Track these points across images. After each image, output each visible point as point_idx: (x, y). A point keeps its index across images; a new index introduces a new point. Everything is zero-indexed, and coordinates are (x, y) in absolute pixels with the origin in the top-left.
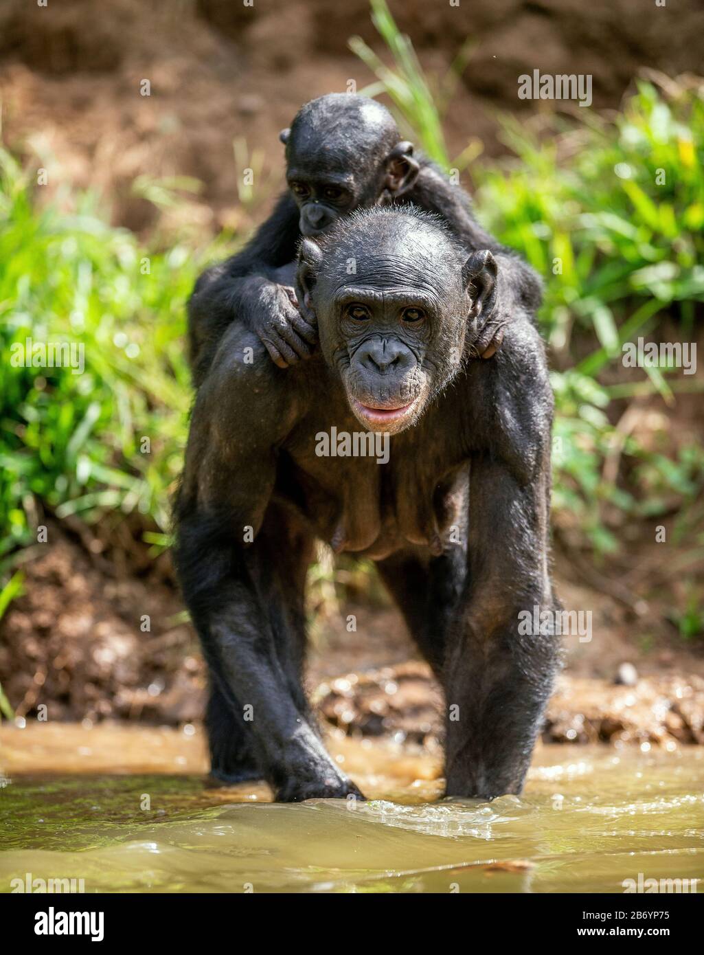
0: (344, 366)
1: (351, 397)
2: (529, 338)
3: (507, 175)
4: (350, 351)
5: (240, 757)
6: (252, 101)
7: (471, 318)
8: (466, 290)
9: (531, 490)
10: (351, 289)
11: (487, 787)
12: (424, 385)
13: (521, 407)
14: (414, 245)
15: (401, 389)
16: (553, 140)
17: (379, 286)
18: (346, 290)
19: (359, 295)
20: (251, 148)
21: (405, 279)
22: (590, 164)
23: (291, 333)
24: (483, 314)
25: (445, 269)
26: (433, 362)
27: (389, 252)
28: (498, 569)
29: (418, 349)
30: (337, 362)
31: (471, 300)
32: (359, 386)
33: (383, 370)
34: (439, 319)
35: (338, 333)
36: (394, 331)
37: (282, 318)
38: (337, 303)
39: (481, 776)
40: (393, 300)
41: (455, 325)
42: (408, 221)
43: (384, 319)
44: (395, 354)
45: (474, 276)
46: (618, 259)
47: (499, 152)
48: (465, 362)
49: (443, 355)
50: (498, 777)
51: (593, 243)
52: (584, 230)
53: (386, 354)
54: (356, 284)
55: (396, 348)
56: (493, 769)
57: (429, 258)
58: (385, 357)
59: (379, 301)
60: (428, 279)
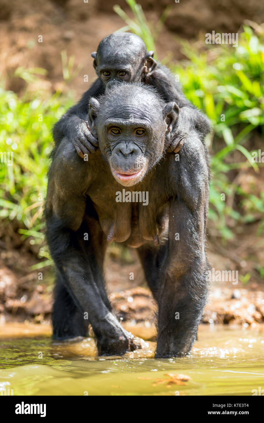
0: (109, 155)
1: (112, 169)
2: (197, 145)
3: (184, 68)
4: (112, 148)
5: (66, 330)
6: (69, 34)
7: (167, 133)
8: (165, 120)
9: (196, 214)
10: (111, 120)
11: (174, 347)
12: (145, 163)
13: (192, 176)
14: (140, 100)
15: (134, 165)
16: (206, 52)
17: (124, 118)
18: (109, 120)
19: (115, 123)
20: (69, 55)
21: (136, 115)
22: (222, 63)
23: (86, 141)
24: (173, 130)
25: (155, 110)
26: (149, 152)
27: (129, 103)
28: (181, 249)
29: (142, 147)
30: (106, 153)
31: (167, 125)
32: (116, 164)
33: (126, 157)
34: (152, 133)
35: (106, 140)
36: (132, 139)
37: (82, 134)
38: (105, 126)
39: (171, 343)
40: (131, 125)
41: (159, 136)
42: (138, 89)
43: (127, 133)
44: (132, 150)
45: (168, 114)
46: (234, 106)
47: (181, 58)
48: (164, 153)
49: (153, 150)
50: (179, 343)
51: (223, 99)
52: (219, 93)
53: (128, 150)
54: (114, 118)
55: (132, 147)
56: (177, 340)
57: (147, 106)
58: (127, 151)
59: (124, 125)
60: (147, 115)
